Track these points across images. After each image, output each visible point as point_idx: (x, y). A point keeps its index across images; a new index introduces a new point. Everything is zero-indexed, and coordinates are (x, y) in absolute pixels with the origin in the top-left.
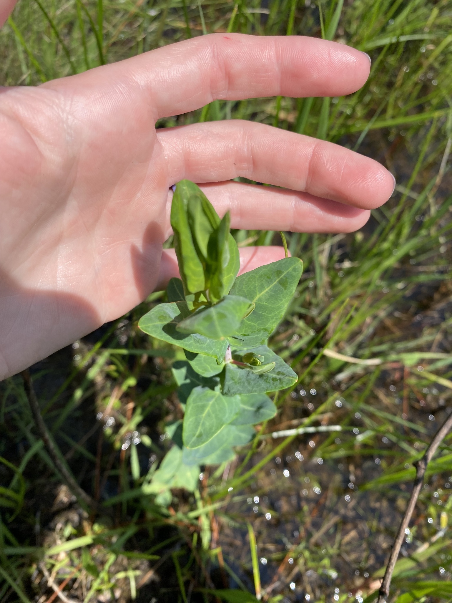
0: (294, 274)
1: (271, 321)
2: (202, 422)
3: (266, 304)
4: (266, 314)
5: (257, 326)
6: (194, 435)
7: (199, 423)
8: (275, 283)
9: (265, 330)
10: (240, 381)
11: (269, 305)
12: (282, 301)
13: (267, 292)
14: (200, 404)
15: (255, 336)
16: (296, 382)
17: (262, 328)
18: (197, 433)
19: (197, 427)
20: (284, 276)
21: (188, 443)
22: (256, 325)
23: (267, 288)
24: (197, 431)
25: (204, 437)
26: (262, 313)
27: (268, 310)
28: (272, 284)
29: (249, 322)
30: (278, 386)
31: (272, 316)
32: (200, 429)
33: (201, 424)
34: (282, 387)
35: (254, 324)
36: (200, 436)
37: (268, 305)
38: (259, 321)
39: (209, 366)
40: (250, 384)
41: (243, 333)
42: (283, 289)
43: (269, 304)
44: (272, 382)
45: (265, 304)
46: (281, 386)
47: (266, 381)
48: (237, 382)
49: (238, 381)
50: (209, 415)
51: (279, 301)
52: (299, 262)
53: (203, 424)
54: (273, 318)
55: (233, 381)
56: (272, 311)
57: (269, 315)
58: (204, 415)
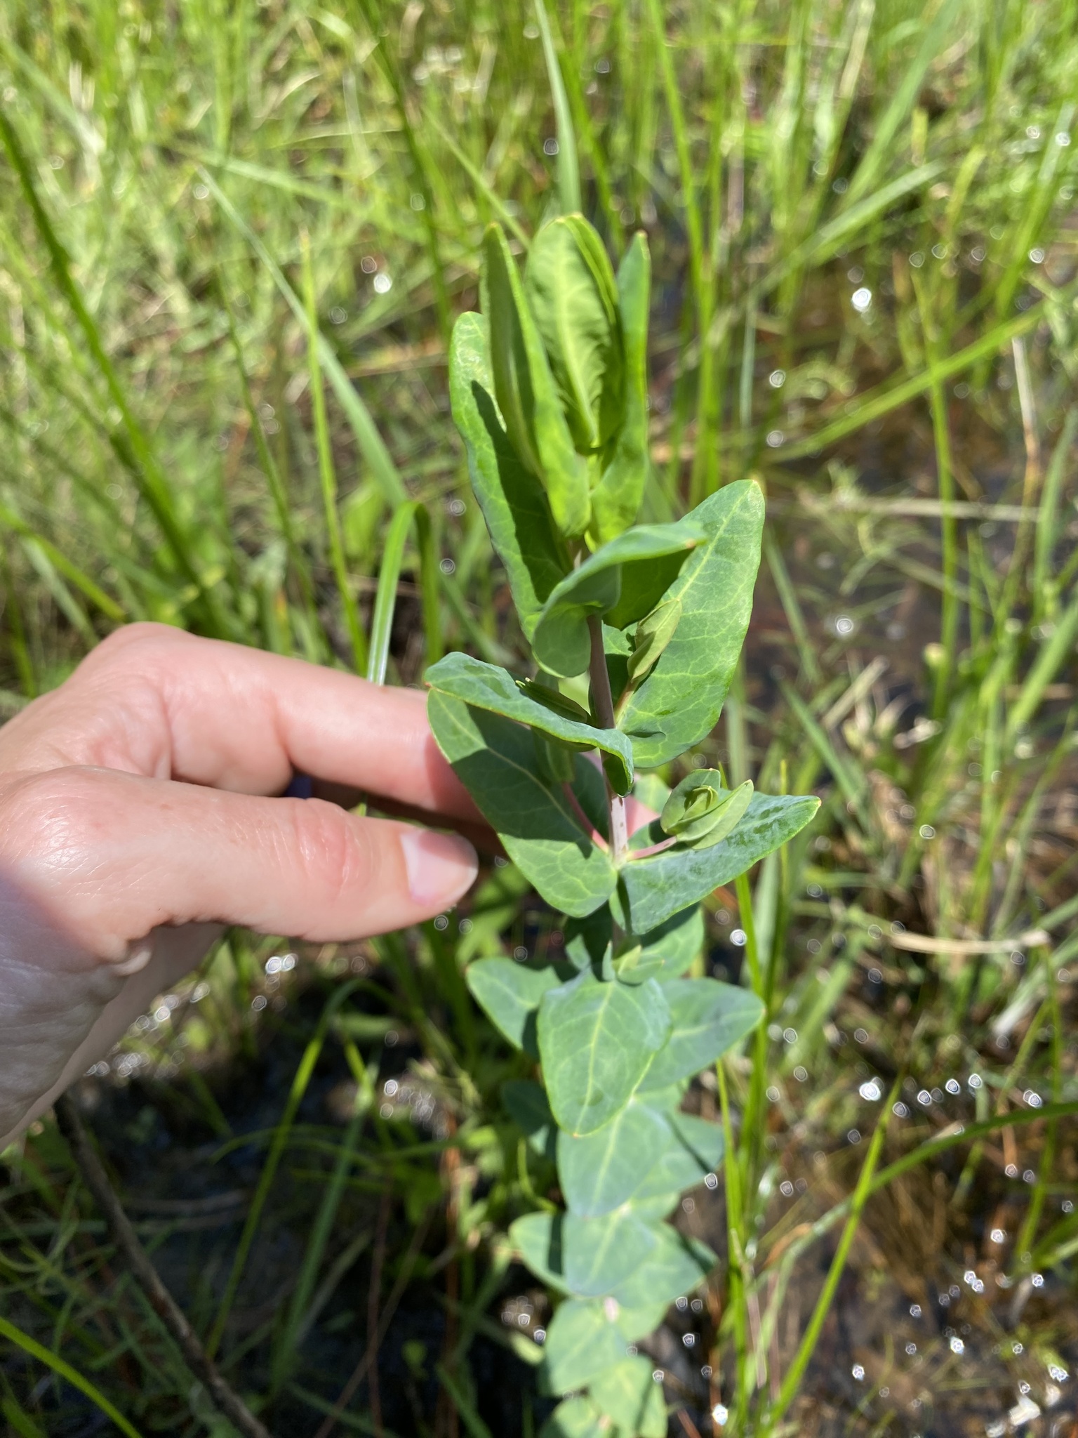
0: (746, 516)
1: (723, 650)
2: (591, 1064)
3: (701, 611)
4: (706, 636)
5: (692, 676)
6: (581, 1103)
7: (584, 1069)
8: (706, 558)
9: (715, 677)
10: (672, 881)
11: (709, 612)
12: (736, 591)
13: (693, 586)
14: (573, 1021)
15: (691, 707)
16: (820, 805)
17: (704, 675)
18: (589, 1096)
19: (583, 1080)
20: (725, 531)
21: (572, 1126)
22: (688, 674)
23: (691, 576)
24: (585, 1092)
25: (609, 1099)
26: (697, 638)
27: (708, 624)
28: (700, 563)
29: (668, 676)
30: (778, 835)
31: (723, 635)
32: (592, 1084)
33: (590, 1071)
34: (789, 832)
35: (683, 674)
36: (597, 1100)
37: (705, 612)
38: (693, 662)
39: (579, 881)
40: (702, 871)
41: (661, 707)
42: (731, 561)
43: (706, 608)
44: (757, 836)
45: (696, 612)
46: (786, 832)
47: (743, 843)
48: (667, 886)
49: (666, 883)
50: (604, 1041)
51: (730, 593)
52: (752, 485)
53: (598, 1068)
54: (724, 641)
55: (654, 890)
56: (718, 623)
57: (715, 636)
58: (592, 1045)
